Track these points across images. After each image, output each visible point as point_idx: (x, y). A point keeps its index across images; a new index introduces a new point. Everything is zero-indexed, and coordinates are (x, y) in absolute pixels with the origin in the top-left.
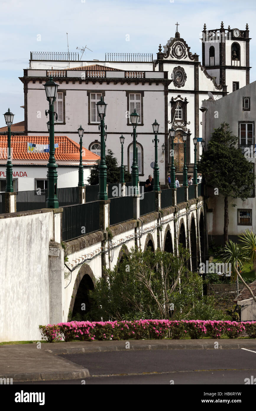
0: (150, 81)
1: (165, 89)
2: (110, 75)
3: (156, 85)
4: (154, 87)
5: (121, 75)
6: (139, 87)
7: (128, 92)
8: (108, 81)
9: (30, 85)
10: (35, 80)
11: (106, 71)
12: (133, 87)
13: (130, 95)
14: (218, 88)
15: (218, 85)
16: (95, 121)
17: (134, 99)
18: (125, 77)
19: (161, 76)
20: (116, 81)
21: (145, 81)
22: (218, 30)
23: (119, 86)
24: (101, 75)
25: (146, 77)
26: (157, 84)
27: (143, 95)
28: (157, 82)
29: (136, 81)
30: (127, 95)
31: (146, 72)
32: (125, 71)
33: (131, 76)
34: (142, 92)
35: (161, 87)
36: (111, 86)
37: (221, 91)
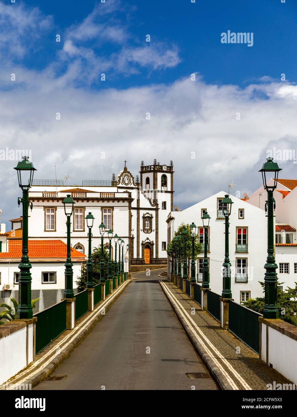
0: (119, 200)
1: (129, 205)
2: (89, 195)
3: (123, 202)
4: (121, 203)
5: (98, 196)
6: (111, 204)
7: (102, 207)
8: (88, 200)
10: (34, 199)
11: (86, 192)
12: (106, 204)
13: (104, 209)
15: (153, 204)
16: (78, 228)
17: (106, 213)
18: (101, 197)
19: (126, 196)
20: (93, 200)
21: (114, 200)
22: (152, 166)
23: (95, 203)
24: (82, 196)
25: (116, 197)
27: (113, 210)
28: (124, 200)
29: (108, 200)
30: (102, 210)
31: (115, 194)
32: (100, 193)
33: (105, 196)
34: (113, 208)
35: (126, 204)
36: (90, 203)
37: (155, 207)
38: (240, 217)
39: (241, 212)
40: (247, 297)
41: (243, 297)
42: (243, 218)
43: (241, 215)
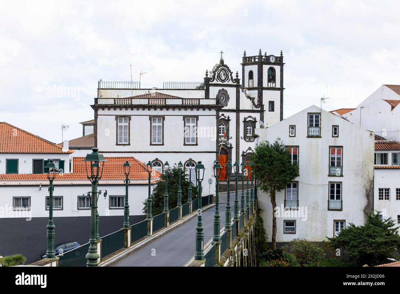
0: (204, 107)
1: (217, 114)
2: (169, 102)
4: (207, 112)
5: (179, 102)
6: (195, 112)
7: (185, 117)
8: (168, 107)
9: (100, 112)
10: (103, 107)
11: (165, 99)
12: (189, 112)
13: (187, 119)
14: (256, 107)
15: (257, 104)
16: (156, 142)
17: (190, 123)
18: (183, 104)
19: (213, 102)
20: (174, 107)
22: (257, 56)
23: (177, 112)
24: (161, 103)
25: (201, 104)
26: (210, 110)
27: (197, 120)
28: (210, 107)
29: (192, 107)
30: (184, 119)
31: (200, 100)
32: (182, 99)
33: (187, 103)
34: (197, 117)
35: (213, 112)
36: (171, 112)
37: (259, 109)
38: (334, 135)
39: (335, 129)
40: (342, 227)
41: (337, 227)
42: (338, 137)
43: (335, 133)
